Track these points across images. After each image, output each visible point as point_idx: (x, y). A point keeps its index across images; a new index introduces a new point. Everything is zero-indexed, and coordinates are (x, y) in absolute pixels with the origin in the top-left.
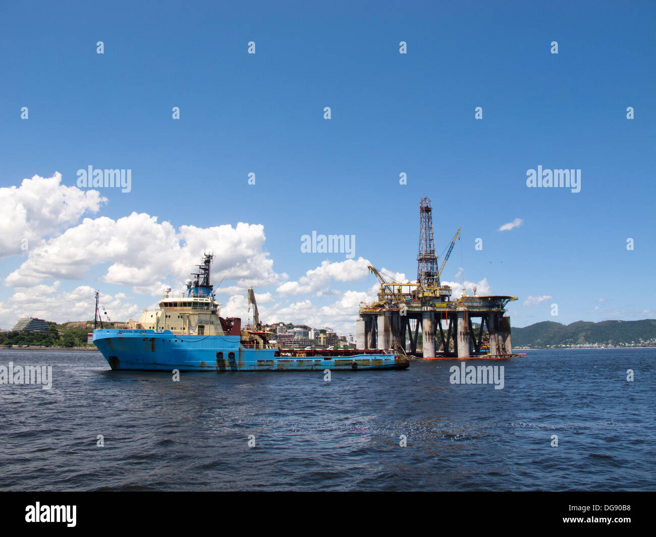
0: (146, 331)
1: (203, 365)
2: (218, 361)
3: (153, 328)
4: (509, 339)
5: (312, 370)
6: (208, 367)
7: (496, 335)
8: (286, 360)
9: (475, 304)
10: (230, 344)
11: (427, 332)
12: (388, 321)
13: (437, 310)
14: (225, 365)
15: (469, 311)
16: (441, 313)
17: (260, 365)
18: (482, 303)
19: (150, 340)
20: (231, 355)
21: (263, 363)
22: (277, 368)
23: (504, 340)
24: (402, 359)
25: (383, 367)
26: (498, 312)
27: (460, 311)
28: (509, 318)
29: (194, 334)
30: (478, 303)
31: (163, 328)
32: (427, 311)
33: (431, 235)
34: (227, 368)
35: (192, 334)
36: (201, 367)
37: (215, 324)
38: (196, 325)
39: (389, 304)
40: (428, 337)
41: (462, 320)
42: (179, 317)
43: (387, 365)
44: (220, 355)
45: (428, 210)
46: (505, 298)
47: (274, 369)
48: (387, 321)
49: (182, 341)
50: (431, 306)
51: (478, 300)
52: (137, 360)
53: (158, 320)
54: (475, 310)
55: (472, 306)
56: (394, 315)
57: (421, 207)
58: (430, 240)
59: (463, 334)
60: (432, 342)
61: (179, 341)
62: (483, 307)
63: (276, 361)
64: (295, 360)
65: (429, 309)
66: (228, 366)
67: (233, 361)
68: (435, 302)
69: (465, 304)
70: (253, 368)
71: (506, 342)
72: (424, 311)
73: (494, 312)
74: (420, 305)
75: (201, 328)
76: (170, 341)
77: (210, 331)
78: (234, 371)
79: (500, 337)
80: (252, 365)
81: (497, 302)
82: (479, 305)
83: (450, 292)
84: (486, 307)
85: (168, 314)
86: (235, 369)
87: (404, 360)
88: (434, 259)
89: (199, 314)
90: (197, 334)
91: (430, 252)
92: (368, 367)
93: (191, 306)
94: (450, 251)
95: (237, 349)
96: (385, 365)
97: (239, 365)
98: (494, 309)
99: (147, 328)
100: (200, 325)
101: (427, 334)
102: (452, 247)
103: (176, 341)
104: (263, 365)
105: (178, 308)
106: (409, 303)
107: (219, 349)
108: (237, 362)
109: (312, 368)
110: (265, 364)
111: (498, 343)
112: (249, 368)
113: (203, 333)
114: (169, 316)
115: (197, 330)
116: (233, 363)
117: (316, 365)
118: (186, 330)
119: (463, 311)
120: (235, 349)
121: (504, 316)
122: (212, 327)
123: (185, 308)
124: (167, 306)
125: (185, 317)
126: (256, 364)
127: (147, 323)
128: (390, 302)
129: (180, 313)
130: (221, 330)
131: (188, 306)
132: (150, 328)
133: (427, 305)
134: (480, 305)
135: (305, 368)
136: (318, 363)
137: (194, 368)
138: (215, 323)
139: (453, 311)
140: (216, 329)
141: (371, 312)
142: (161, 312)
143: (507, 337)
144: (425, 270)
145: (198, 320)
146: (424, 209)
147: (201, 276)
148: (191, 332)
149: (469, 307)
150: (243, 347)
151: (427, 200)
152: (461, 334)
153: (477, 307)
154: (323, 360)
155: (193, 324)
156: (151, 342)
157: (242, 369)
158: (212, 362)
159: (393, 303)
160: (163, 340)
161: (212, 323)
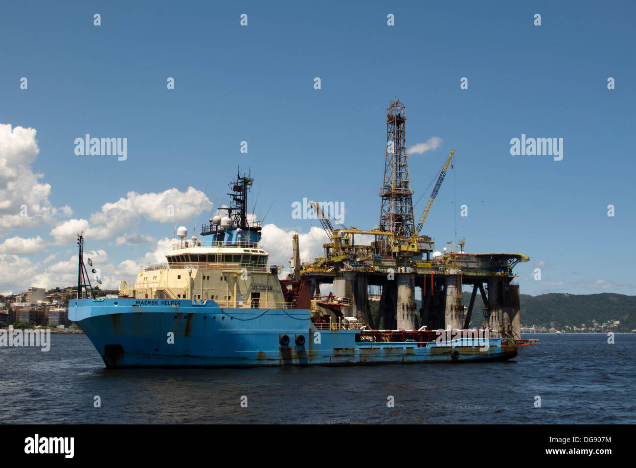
0: (174, 302)
1: (261, 356)
2: (282, 350)
3: (184, 296)
4: (517, 317)
5: (403, 363)
6: (269, 359)
7: (500, 311)
8: (370, 347)
9: (471, 265)
10: (297, 323)
11: (405, 304)
12: (351, 287)
13: (419, 273)
14: (291, 356)
15: (464, 275)
16: (425, 276)
17: (338, 356)
18: (480, 264)
19: (185, 317)
20: (300, 340)
21: (341, 352)
22: (359, 361)
23: (511, 319)
24: (510, 346)
25: (488, 357)
26: (503, 277)
27: (451, 275)
28: (517, 286)
29: (245, 307)
30: (476, 264)
31: (199, 297)
32: (406, 274)
33: (403, 159)
34: (294, 362)
35: (241, 306)
36: (260, 360)
37: (274, 292)
38: (248, 291)
39: (351, 262)
40: (406, 312)
41: (454, 289)
42: (222, 278)
43: (492, 354)
44: (284, 340)
45: (399, 121)
46: (513, 256)
47: (355, 361)
48: (349, 287)
49: (232, 318)
50: (411, 266)
51: (474, 260)
52: (157, 350)
53: (192, 283)
54: (471, 274)
55: (466, 268)
56: (359, 279)
57: (388, 116)
58: (400, 167)
59: (456, 309)
60: (412, 321)
61: (227, 318)
62: (481, 269)
63: (357, 348)
64: (382, 347)
65: (409, 270)
66: (296, 358)
67: (301, 349)
68: (416, 261)
69: (457, 264)
70: (327, 360)
71: (513, 322)
72: (401, 273)
73: (498, 277)
74: (394, 264)
75: (256, 296)
76: (214, 318)
77: (267, 301)
78: (304, 366)
79: (506, 315)
80: (327, 356)
81: (502, 263)
82: (476, 267)
83: (432, 245)
84: (486, 269)
85: (206, 275)
86: (304, 362)
87: (512, 347)
88: (407, 195)
89: (252, 273)
90: (249, 307)
91: (400, 184)
92: (470, 357)
93: (239, 261)
94: (438, 185)
95: (307, 331)
96: (490, 355)
97: (310, 356)
98: (499, 274)
99: (174, 297)
100: (254, 291)
101: (405, 308)
102: (441, 179)
103: (223, 318)
104: (341, 356)
105: (218, 264)
106: (380, 261)
107: (282, 331)
108: (307, 350)
109: (403, 359)
110: (344, 354)
111: (503, 323)
112: (323, 361)
113: (257, 306)
114: (208, 277)
115: (249, 301)
116: (301, 353)
117: (408, 354)
118: (234, 300)
119: (456, 275)
120: (305, 331)
121: (511, 283)
122: (271, 295)
123: (229, 264)
124: (205, 260)
125: (231, 280)
126: (332, 353)
127: (173, 289)
128: (352, 259)
129: (223, 273)
130: (283, 302)
131: (235, 261)
132: (179, 296)
133: (405, 264)
134: (478, 267)
135: (394, 359)
136: (411, 351)
137: (249, 363)
138: (274, 288)
139: (442, 275)
140: (276, 298)
141: (319, 272)
142: (197, 270)
143: (515, 315)
144: (393, 211)
145: (251, 284)
146: (395, 119)
147: (234, 212)
148: (241, 303)
149: (463, 269)
150: (315, 327)
151: (400, 105)
152: (452, 309)
153: (473, 269)
154: (416, 347)
155: (244, 290)
156: (186, 320)
157: (314, 362)
158: (274, 352)
159: (358, 260)
160: (205, 318)
161: (270, 289)
